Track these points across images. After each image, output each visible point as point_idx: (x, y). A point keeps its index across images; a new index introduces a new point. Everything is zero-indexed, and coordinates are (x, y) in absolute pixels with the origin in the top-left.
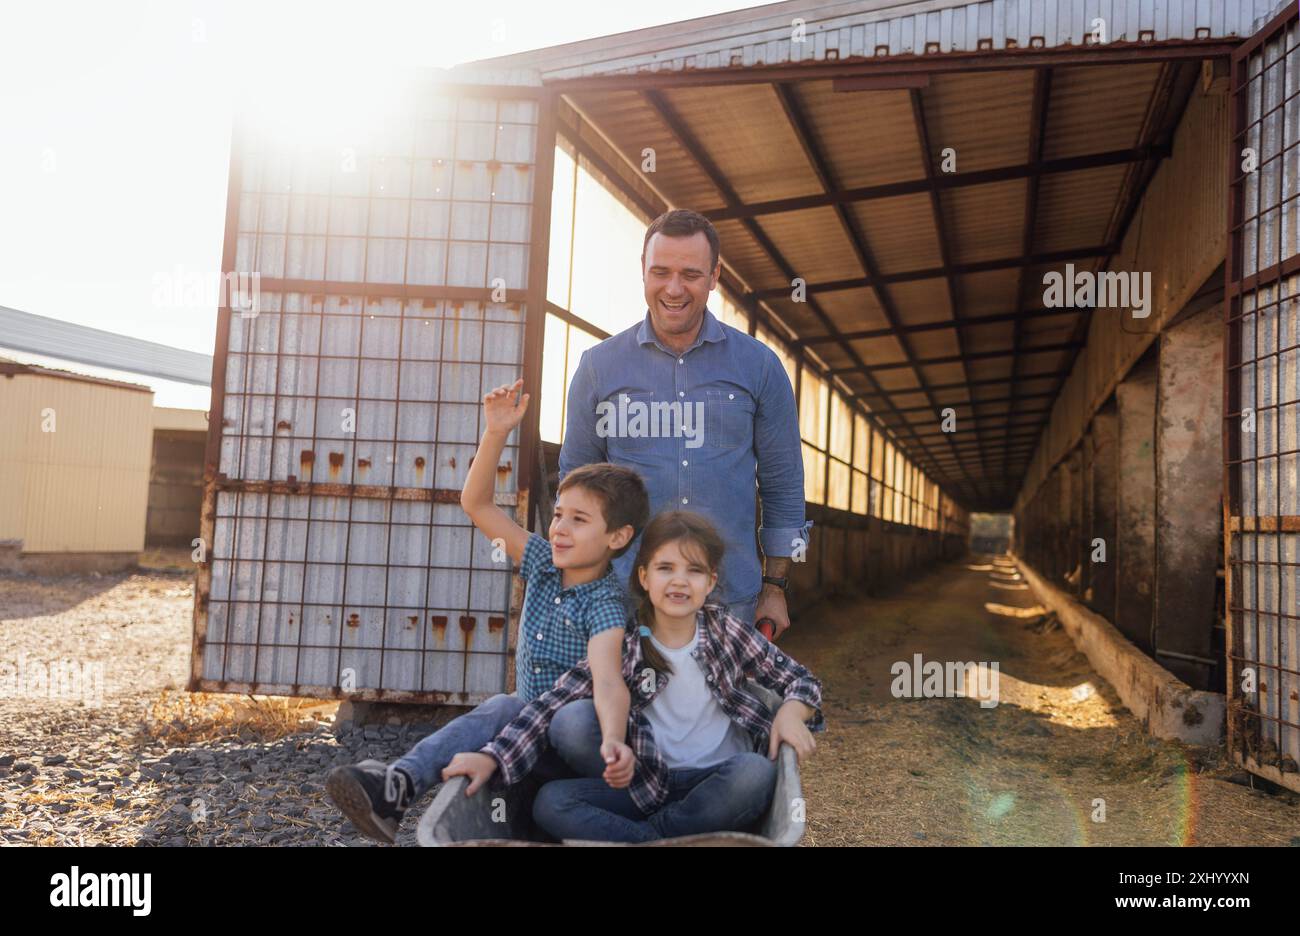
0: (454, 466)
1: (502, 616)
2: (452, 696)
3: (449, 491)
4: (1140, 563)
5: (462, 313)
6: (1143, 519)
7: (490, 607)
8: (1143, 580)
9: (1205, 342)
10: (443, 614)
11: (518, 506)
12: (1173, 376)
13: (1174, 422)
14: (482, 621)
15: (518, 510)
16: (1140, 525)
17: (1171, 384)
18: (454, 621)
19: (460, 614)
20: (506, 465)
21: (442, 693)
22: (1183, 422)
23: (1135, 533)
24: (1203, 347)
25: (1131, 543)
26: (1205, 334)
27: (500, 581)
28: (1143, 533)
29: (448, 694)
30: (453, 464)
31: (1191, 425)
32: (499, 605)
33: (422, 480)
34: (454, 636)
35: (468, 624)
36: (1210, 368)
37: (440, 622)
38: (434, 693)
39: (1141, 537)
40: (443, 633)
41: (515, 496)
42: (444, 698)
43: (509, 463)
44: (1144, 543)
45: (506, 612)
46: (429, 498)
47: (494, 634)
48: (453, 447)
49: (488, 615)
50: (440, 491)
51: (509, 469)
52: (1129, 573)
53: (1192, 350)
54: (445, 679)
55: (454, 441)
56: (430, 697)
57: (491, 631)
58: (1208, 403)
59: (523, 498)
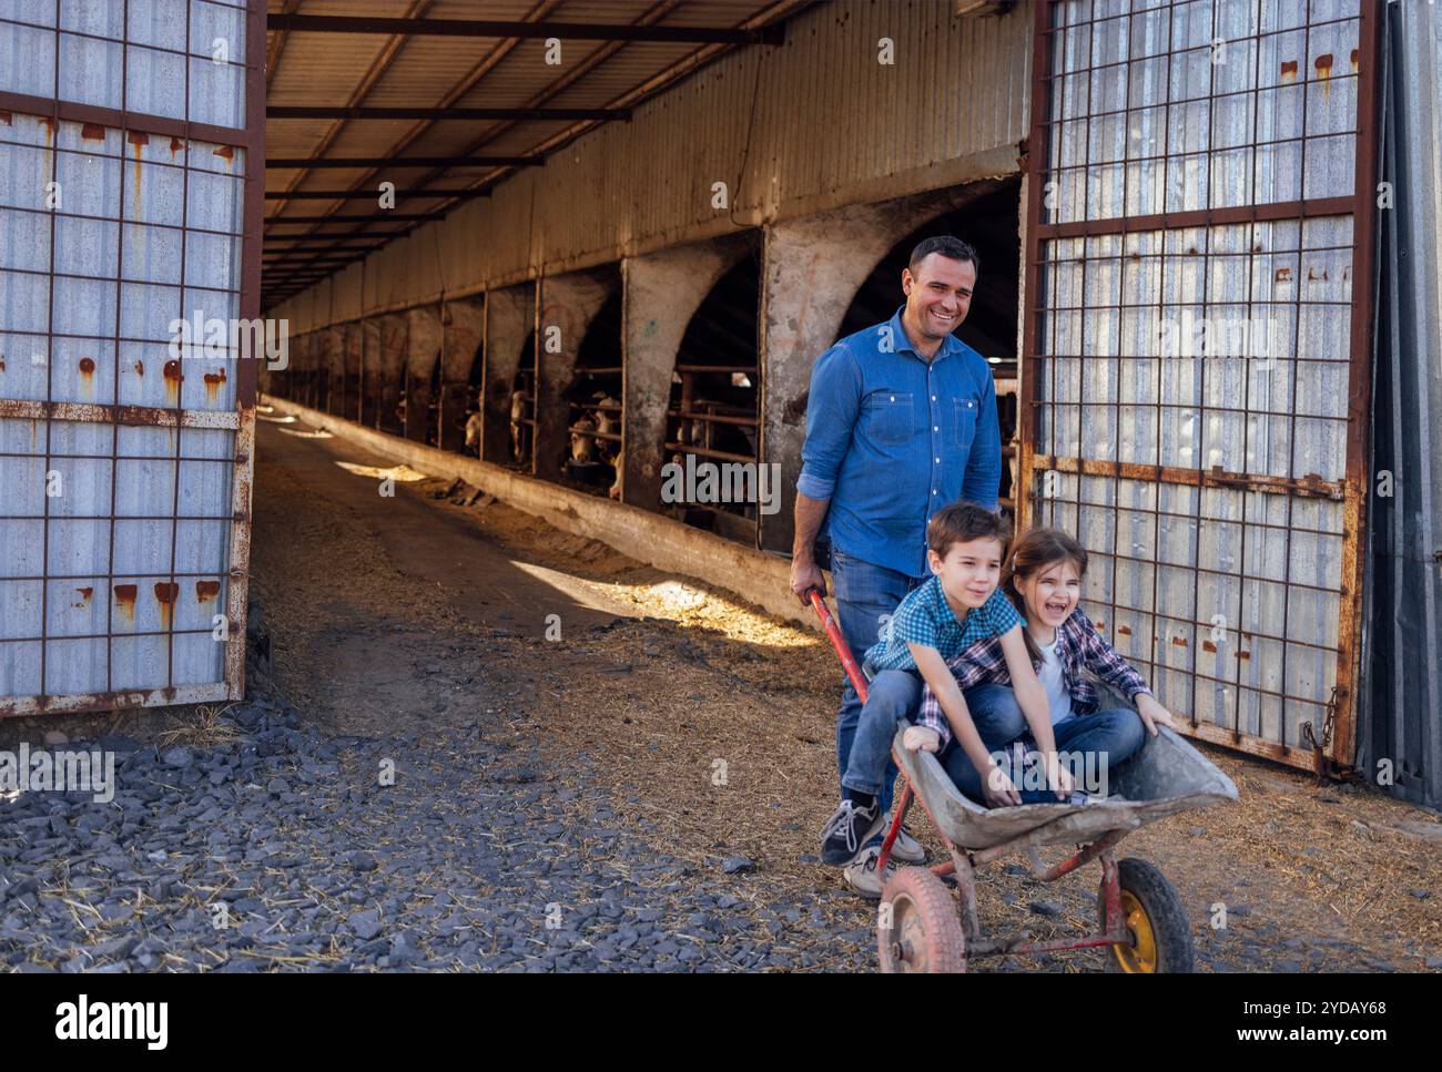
0: (141, 373)
1: (216, 579)
2: (153, 695)
3: (140, 409)
4: (645, 445)
5: (145, 153)
6: (648, 400)
7: (199, 568)
8: (648, 462)
9: (807, 241)
10: (131, 582)
11: (241, 430)
12: (778, 274)
13: (779, 321)
14: (188, 589)
15: (240, 435)
16: (645, 406)
17: (776, 281)
18: (146, 590)
19: (156, 580)
20: (219, 374)
21: (137, 691)
22: (787, 320)
23: (641, 414)
24: (805, 246)
25: (637, 425)
26: (806, 232)
27: (213, 532)
28: (648, 414)
29: (146, 693)
30: (140, 369)
31: (793, 325)
32: (211, 565)
33: (94, 390)
34: (148, 612)
35: (167, 593)
36: (811, 268)
37: (127, 594)
38: (126, 693)
39: (645, 419)
40: (132, 607)
41: (236, 415)
42: (142, 698)
43: (222, 370)
44: (649, 425)
45: (221, 575)
46: (109, 418)
47: (204, 604)
48: (140, 346)
49: (198, 579)
50: (127, 409)
51: (223, 378)
52: (635, 455)
53: (795, 248)
54: (135, 672)
55: (140, 336)
56: (121, 700)
57: (200, 600)
58: (809, 303)
59: (248, 419)
